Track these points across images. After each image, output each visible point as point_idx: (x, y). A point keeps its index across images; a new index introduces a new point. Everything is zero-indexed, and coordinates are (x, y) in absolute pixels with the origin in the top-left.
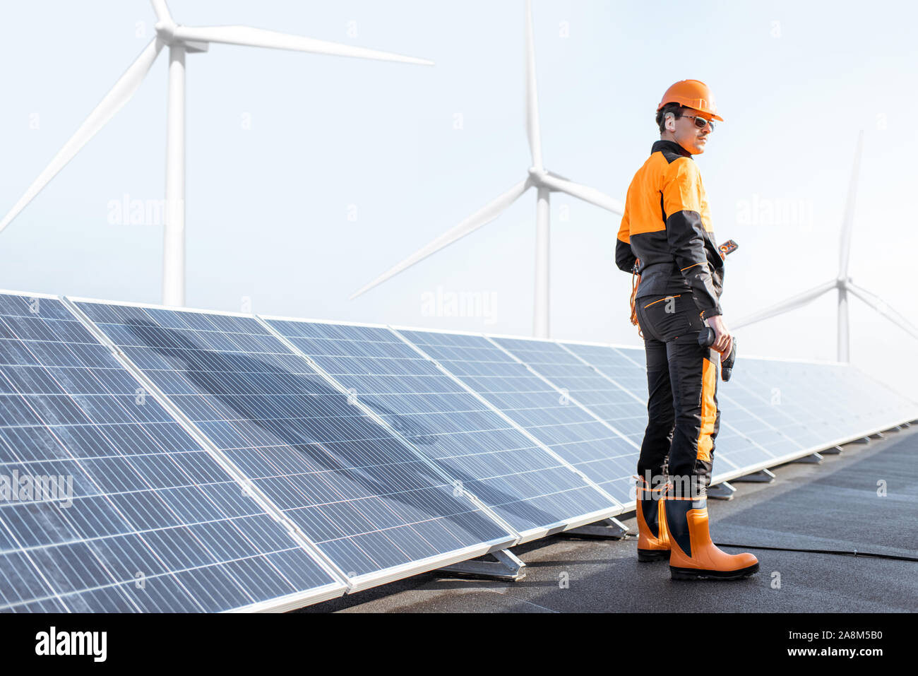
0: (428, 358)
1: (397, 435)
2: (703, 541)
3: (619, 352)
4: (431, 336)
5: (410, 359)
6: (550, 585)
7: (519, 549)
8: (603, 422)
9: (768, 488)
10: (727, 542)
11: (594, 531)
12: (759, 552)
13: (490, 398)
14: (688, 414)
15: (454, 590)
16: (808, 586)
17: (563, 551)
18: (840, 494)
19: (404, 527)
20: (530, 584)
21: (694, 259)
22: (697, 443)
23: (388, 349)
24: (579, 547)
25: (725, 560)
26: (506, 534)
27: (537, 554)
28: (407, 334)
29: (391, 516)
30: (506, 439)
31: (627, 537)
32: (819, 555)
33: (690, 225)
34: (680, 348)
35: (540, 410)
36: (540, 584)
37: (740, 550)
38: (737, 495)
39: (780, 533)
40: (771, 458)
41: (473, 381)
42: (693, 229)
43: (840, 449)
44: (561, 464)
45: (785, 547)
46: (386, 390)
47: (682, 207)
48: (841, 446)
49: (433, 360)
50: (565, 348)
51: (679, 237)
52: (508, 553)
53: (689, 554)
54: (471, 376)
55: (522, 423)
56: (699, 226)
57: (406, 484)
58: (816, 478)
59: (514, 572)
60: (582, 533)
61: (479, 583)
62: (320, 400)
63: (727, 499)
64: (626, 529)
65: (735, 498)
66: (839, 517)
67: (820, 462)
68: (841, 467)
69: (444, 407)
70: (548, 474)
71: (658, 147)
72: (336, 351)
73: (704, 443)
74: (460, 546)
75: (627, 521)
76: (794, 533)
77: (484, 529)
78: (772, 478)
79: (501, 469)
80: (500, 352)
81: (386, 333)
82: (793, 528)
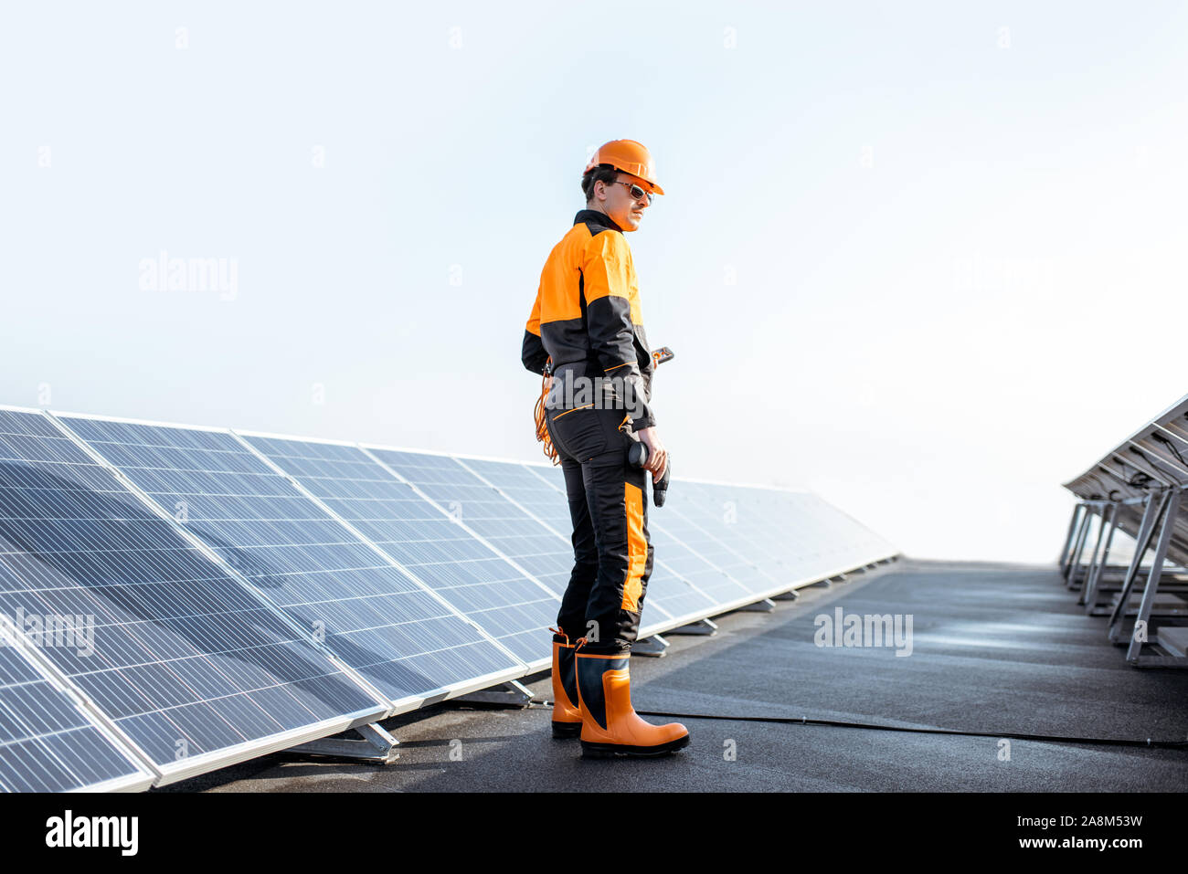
0: (282, 473)
1: (233, 574)
2: (622, 710)
3: (532, 471)
4: (287, 444)
5: (258, 474)
6: (430, 768)
7: (391, 723)
8: (508, 559)
9: (708, 642)
10: (654, 709)
11: (491, 698)
12: (692, 721)
13: (362, 527)
14: (612, 553)
15: (304, 777)
16: (746, 762)
17: (449, 723)
18: (793, 648)
19: (239, 697)
20: (404, 767)
21: (623, 357)
22: (622, 588)
23: (229, 461)
24: (471, 718)
25: (646, 731)
26: (373, 704)
27: (416, 729)
28: (255, 441)
29: (222, 681)
30: (381, 580)
31: (532, 705)
32: (762, 724)
33: (618, 315)
34: (596, 472)
35: (427, 543)
36: (416, 767)
37: (670, 719)
38: (671, 651)
39: (719, 698)
40: (713, 605)
41: (340, 504)
42: (620, 319)
43: (796, 593)
44: (450, 613)
45: (724, 715)
46: (222, 515)
47: (608, 290)
48: (797, 590)
49: (288, 476)
50: (462, 464)
51: (602, 329)
52: (377, 728)
53: (604, 725)
54: (338, 499)
55: (403, 559)
56: (627, 316)
57: (243, 638)
58: (766, 629)
59: (383, 753)
60: (476, 700)
61: (337, 767)
62: (130, 526)
63: (658, 656)
64: (531, 695)
65: (668, 654)
66: (789, 677)
67: (772, 610)
68: (795, 616)
69: (299, 537)
70: (434, 625)
71: (582, 217)
72: (156, 462)
73: (631, 588)
74: (313, 720)
75: (532, 685)
76: (735, 697)
77: (345, 697)
78: (714, 629)
79: (371, 618)
80: (379, 468)
81: (226, 439)
82: (734, 691)
